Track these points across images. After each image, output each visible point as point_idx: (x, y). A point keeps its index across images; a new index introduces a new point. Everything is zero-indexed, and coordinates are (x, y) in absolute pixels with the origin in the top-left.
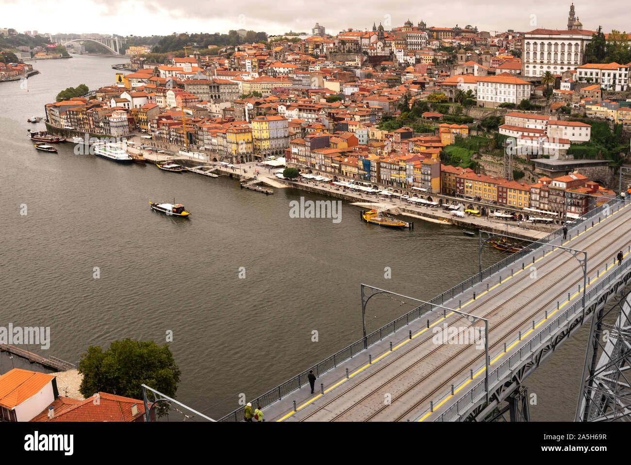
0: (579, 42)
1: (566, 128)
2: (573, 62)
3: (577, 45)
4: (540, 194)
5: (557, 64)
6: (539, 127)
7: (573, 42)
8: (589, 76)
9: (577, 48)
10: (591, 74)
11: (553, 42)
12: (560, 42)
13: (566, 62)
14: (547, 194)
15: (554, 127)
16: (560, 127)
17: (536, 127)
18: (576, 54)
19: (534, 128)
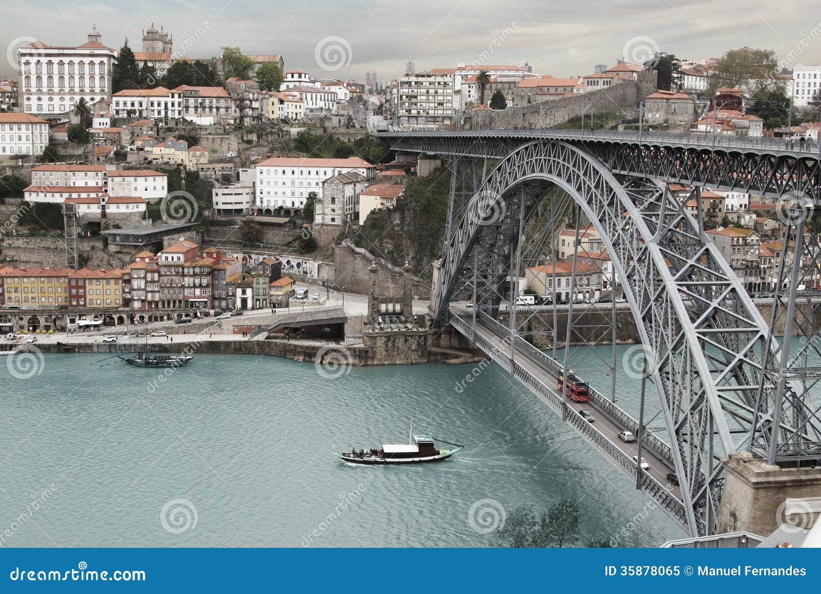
0: (105, 60)
1: (136, 180)
2: (97, 90)
3: (102, 63)
4: (145, 278)
5: (75, 93)
6: (92, 184)
7: (97, 60)
8: (129, 107)
9: (101, 69)
10: (133, 104)
11: (66, 60)
12: (76, 60)
13: (87, 90)
14: (156, 276)
15: (117, 179)
16: (126, 179)
17: (86, 183)
18: (102, 78)
19: (84, 185)
